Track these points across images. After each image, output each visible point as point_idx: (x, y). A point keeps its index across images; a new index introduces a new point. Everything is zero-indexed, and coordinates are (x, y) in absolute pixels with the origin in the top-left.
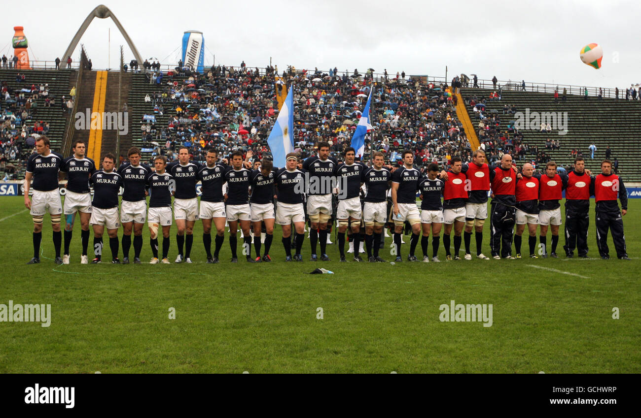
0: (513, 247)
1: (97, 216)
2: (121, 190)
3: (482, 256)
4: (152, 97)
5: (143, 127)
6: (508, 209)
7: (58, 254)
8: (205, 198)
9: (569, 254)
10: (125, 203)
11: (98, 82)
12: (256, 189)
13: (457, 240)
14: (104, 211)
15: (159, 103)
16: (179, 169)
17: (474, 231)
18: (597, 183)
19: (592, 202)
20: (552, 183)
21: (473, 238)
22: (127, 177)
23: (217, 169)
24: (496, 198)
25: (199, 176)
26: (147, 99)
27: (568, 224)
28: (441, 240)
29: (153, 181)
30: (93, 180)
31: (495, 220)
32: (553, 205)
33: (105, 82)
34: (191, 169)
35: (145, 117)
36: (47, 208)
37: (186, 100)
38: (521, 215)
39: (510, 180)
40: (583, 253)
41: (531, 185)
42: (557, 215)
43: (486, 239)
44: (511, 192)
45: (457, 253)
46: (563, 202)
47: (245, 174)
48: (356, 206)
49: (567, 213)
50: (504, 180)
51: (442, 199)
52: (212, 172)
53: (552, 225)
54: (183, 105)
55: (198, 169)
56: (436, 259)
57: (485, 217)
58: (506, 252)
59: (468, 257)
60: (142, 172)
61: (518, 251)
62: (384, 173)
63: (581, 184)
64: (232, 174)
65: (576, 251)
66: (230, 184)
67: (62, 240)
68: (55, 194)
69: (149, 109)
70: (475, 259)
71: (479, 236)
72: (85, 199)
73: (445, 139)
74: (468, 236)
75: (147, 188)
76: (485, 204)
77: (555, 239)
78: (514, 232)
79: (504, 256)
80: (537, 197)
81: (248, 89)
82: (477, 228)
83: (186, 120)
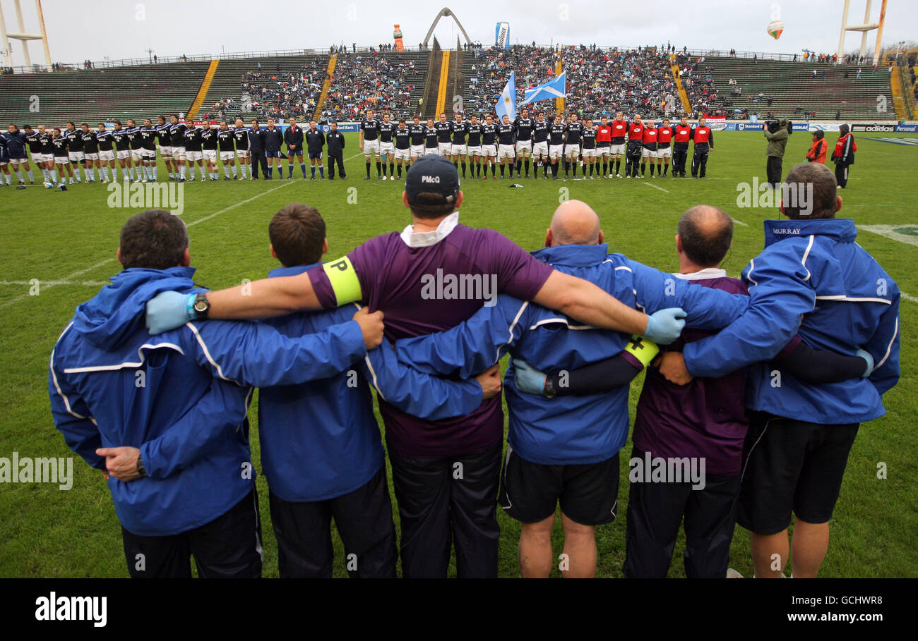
0: (640, 171)
1: (398, 153)
2: (411, 139)
3: (618, 175)
4: (476, 67)
5: (470, 86)
6: (636, 148)
7: (380, 174)
8: (455, 143)
9: (675, 175)
10: (413, 146)
11: (444, 57)
12: (486, 135)
13: (605, 166)
14: (401, 151)
15: (481, 71)
16: (440, 126)
17: (615, 161)
18: (696, 132)
19: (691, 142)
20: (666, 132)
21: (615, 165)
22: (413, 132)
23: (463, 126)
24: (630, 141)
25: (452, 129)
26: (474, 68)
27: (674, 156)
28: (595, 166)
29: (427, 133)
30: (395, 135)
31: (629, 155)
32: (666, 145)
33: (448, 57)
34: (447, 125)
35: (472, 80)
36: (373, 149)
37: (497, 68)
38: (645, 152)
39: (639, 130)
40: (682, 174)
41: (652, 133)
42: (668, 152)
43: (623, 166)
44: (639, 138)
45: (604, 174)
46: (672, 143)
47: (478, 128)
48: (544, 147)
49: (674, 150)
50: (635, 131)
51: (595, 141)
52: (459, 127)
53: (665, 158)
54: (495, 71)
55: (451, 125)
56: (591, 177)
57: (623, 153)
58: (635, 173)
59: (611, 176)
60: (420, 129)
61: (643, 173)
62: (561, 128)
63: (684, 133)
64: (471, 128)
65: (678, 173)
66: (470, 134)
67: (381, 167)
68: (376, 141)
69: (474, 74)
70: (615, 177)
71: (618, 164)
72: (390, 146)
73: (662, 91)
74: (612, 163)
75: (425, 138)
76: (623, 145)
77: (666, 166)
78: (641, 162)
79: (634, 176)
80: (655, 141)
81: (537, 60)
82: (617, 159)
83: (497, 81)
